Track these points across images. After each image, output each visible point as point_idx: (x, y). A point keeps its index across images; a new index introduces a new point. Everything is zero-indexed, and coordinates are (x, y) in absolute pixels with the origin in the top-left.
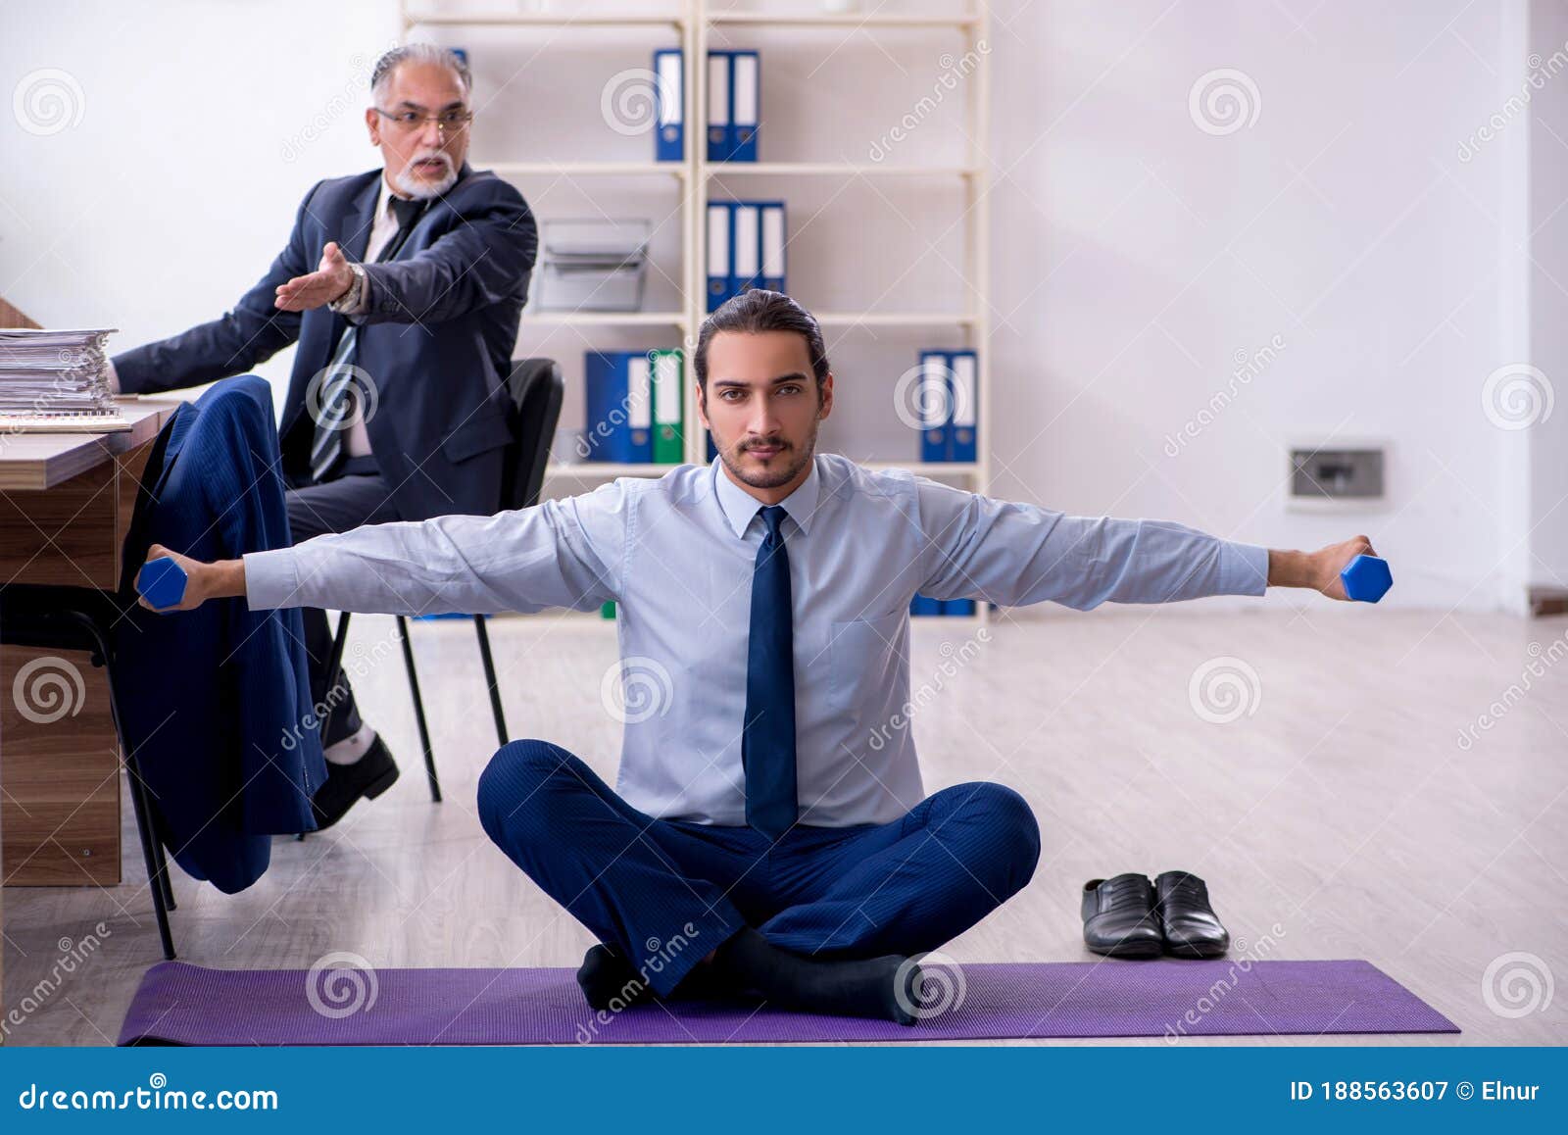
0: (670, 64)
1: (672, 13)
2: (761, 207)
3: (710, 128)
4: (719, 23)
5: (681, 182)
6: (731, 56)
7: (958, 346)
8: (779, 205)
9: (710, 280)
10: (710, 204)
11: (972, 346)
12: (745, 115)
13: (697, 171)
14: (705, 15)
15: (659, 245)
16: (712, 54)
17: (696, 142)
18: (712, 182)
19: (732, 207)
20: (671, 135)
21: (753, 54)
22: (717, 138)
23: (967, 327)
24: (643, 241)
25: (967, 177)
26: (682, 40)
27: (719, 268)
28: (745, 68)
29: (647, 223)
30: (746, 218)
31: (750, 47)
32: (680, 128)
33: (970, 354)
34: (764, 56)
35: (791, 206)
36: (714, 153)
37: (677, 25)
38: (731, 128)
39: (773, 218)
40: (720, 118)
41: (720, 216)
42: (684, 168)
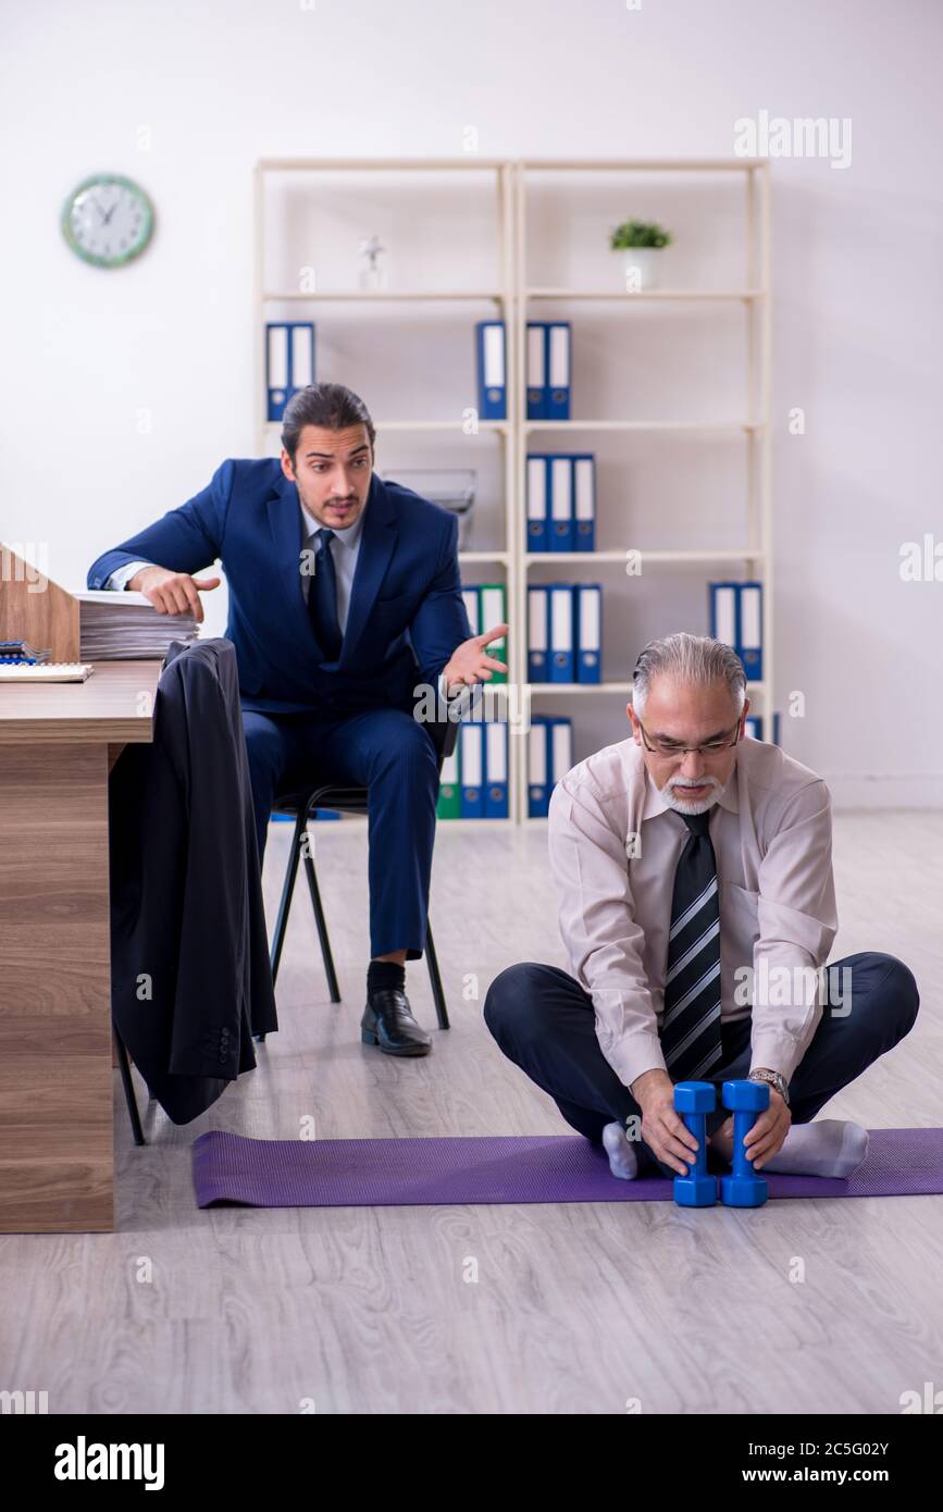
0: (493, 336)
1: (494, 290)
2: (573, 459)
3: (529, 390)
4: (534, 298)
5: (502, 436)
6: (547, 328)
7: (742, 579)
8: (589, 457)
9: (530, 523)
10: (530, 457)
11: (756, 578)
12: (559, 379)
13: (517, 427)
14: (525, 291)
15: (483, 492)
16: (530, 325)
17: (517, 403)
18: (532, 437)
19: (549, 460)
20: (495, 396)
21: (566, 325)
22: (536, 400)
23: (750, 562)
24: (470, 489)
25: (750, 431)
26: (502, 311)
27: (538, 512)
28: (559, 337)
29: (473, 473)
30: (561, 469)
31: (563, 318)
32: (503, 390)
33: (757, 586)
34: (575, 327)
35: (599, 458)
36: (532, 413)
37: (498, 300)
38: (547, 389)
39: (584, 468)
40: (537, 381)
41: (538, 467)
42: (506, 426)
